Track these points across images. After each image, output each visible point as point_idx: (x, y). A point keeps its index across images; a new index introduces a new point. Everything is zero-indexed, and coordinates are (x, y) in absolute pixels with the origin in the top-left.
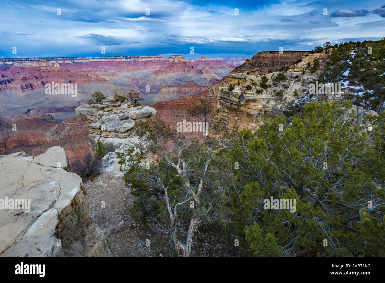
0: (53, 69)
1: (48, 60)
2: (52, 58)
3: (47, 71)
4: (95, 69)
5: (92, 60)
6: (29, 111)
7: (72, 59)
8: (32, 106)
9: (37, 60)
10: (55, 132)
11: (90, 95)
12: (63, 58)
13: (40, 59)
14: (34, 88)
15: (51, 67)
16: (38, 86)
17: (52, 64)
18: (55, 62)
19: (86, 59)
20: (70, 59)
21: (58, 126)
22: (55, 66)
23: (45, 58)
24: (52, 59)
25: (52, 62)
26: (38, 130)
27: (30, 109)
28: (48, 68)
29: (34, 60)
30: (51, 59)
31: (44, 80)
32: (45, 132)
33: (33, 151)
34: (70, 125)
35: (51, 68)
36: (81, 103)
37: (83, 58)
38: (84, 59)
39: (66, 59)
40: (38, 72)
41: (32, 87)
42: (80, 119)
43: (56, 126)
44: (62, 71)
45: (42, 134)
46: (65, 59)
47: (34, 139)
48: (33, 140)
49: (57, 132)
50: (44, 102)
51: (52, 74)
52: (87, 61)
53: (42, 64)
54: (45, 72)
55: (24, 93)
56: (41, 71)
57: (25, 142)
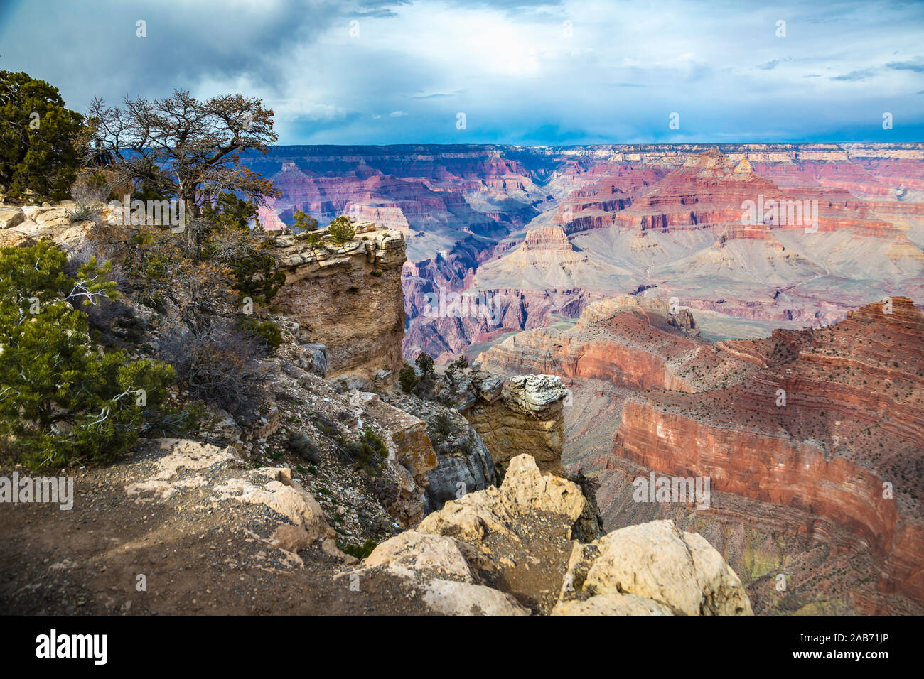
0: (732, 178)
1: (724, 149)
2: (735, 145)
3: (713, 181)
4: (863, 187)
5: (862, 154)
6: (641, 289)
7: (792, 149)
8: (653, 277)
9: (697, 151)
10: (689, 368)
11: (820, 276)
12: (769, 144)
13: (703, 149)
14: (668, 227)
15: (727, 170)
16: (679, 224)
17: (730, 163)
18: (742, 156)
19: (841, 149)
20: (786, 150)
21: (702, 352)
22: (738, 169)
23: (718, 144)
24: (736, 147)
25: (732, 156)
26: (650, 348)
27: (646, 285)
28: (719, 175)
29: (690, 151)
30: (731, 148)
31: (699, 209)
32: (665, 358)
33: (626, 402)
34: (737, 359)
35: (725, 174)
36: (783, 295)
37: (829, 147)
38: (832, 150)
39: (775, 150)
40: (691, 184)
41: (665, 225)
42: (773, 347)
43: (698, 350)
44: (754, 187)
45: (657, 362)
46: (773, 147)
47: (635, 369)
48: (632, 372)
49: (696, 369)
50: (682, 272)
51: (723, 192)
52: (841, 156)
53: (706, 161)
54: (708, 184)
55: (645, 238)
56: (698, 182)
57: (615, 369)
